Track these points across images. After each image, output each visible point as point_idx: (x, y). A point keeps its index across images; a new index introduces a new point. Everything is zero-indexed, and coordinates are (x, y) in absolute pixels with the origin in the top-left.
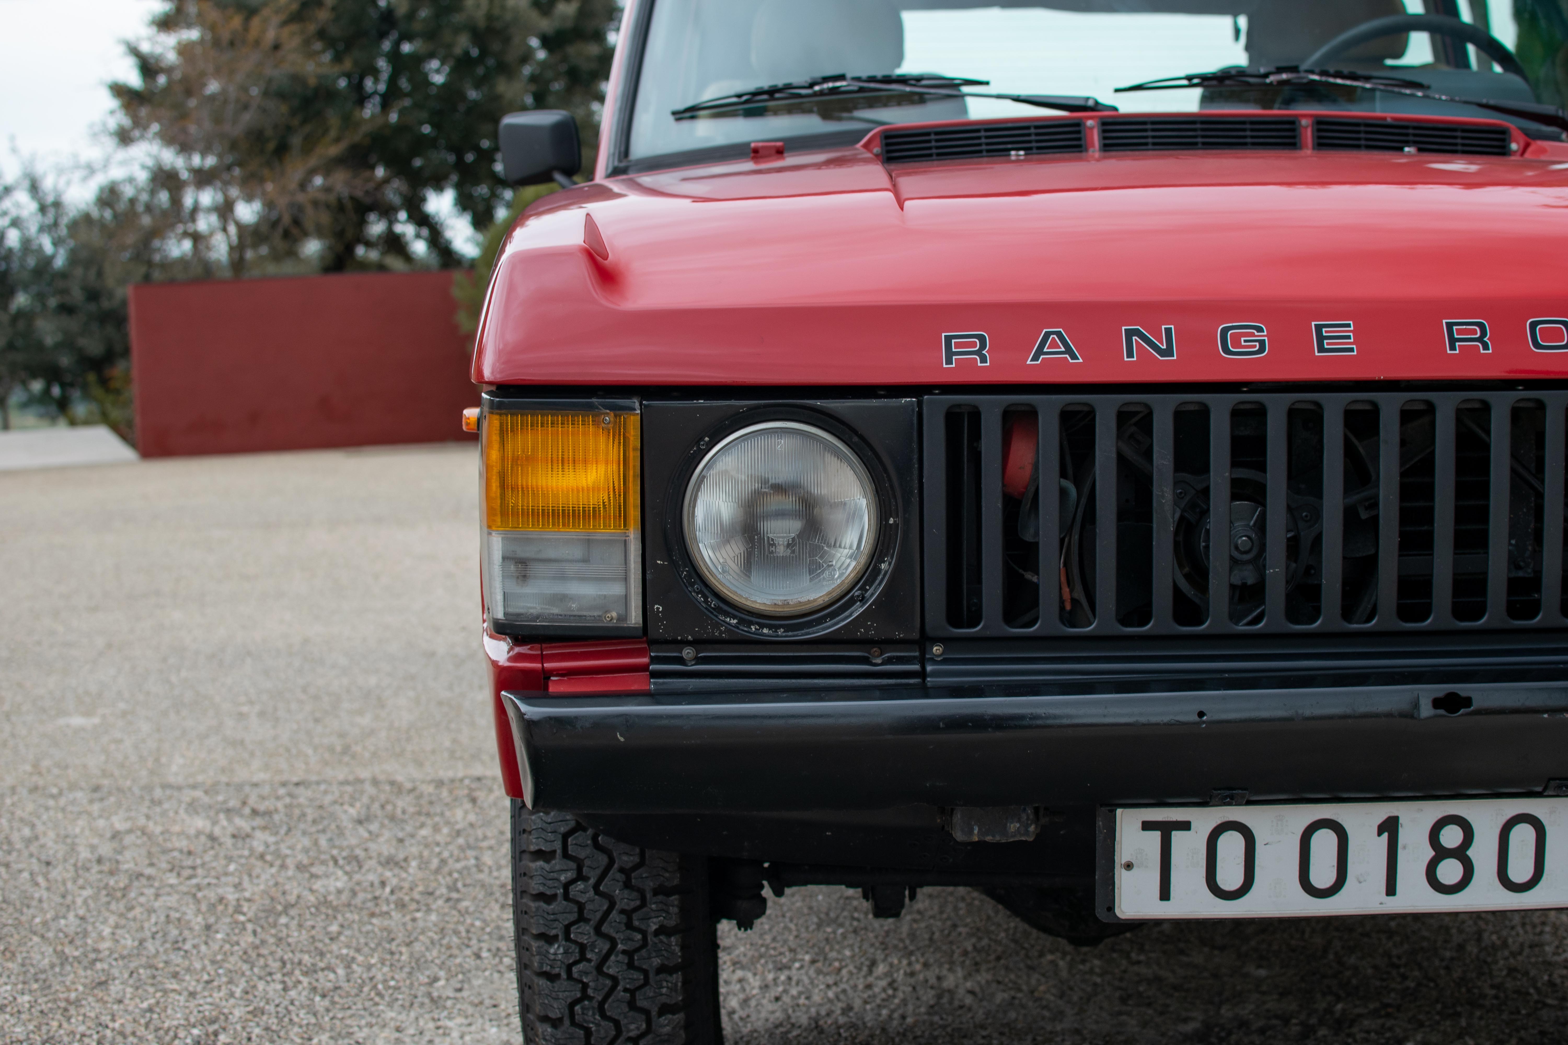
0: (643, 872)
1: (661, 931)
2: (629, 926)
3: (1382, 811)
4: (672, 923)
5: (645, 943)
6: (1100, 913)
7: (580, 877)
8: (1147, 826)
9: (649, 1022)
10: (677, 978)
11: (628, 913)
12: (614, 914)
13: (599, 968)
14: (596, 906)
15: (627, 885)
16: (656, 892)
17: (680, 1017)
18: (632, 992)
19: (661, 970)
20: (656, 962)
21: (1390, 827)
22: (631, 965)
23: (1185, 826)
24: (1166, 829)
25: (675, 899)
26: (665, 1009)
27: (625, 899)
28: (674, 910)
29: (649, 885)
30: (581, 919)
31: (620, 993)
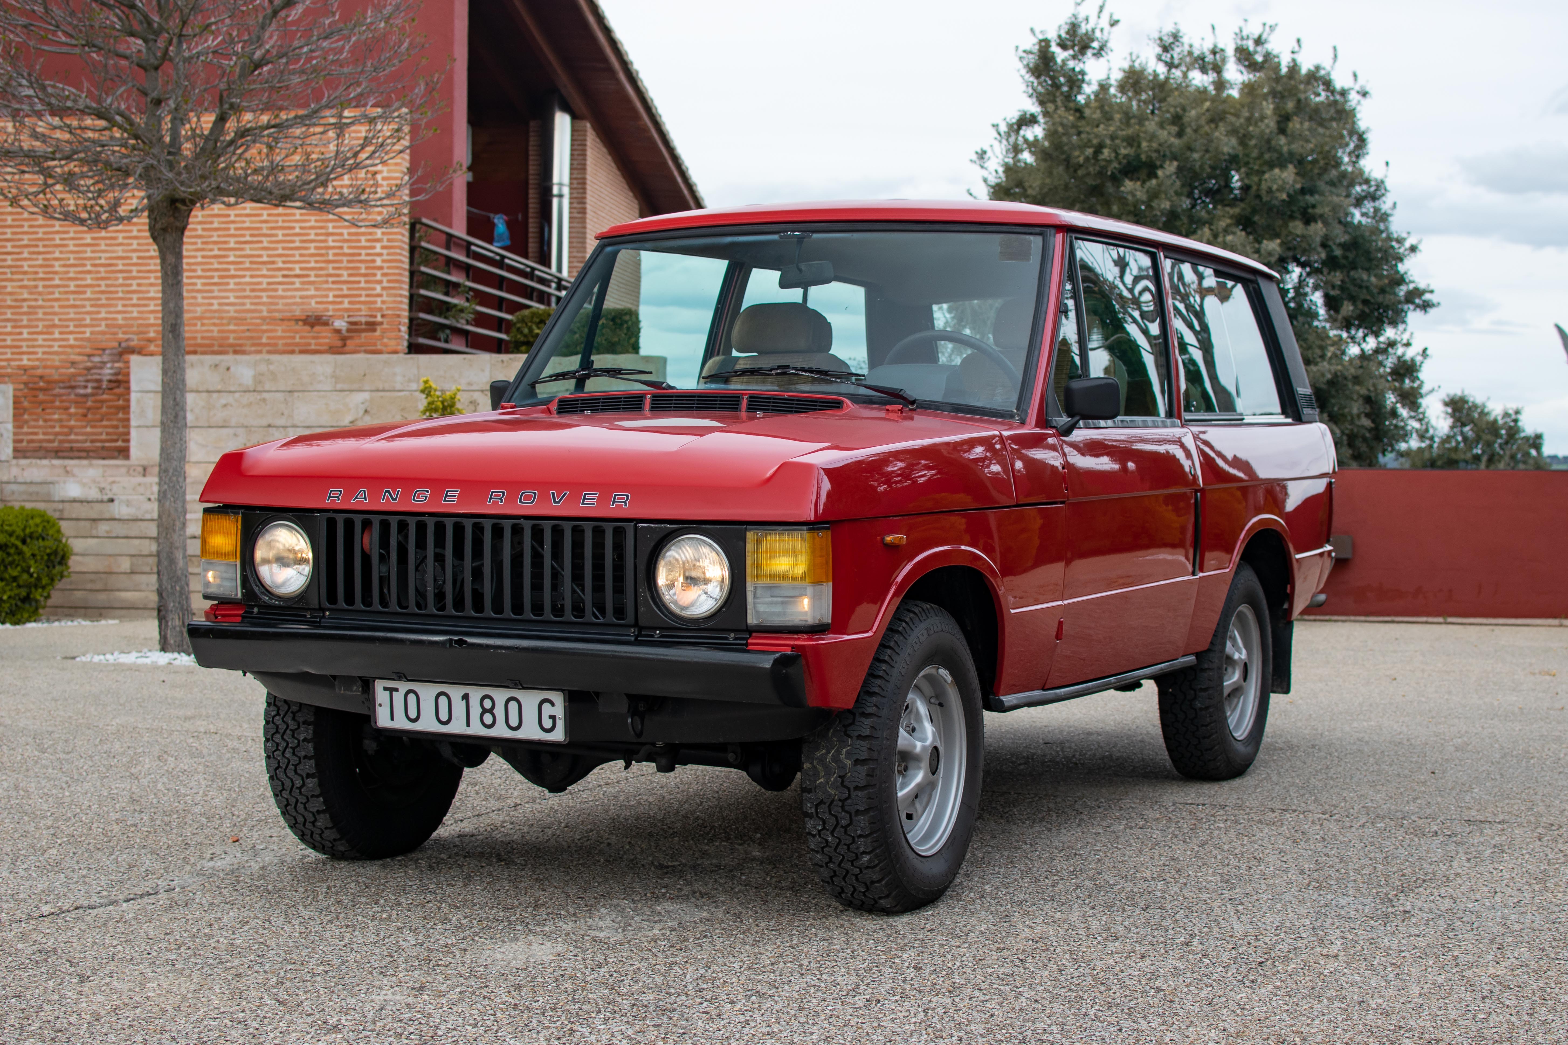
0: (299, 714)
1: (305, 740)
2: (293, 736)
3: (464, 690)
4: (309, 737)
5: (299, 745)
6: (373, 724)
7: (278, 714)
8: (385, 689)
9: (303, 780)
10: (312, 762)
11: (293, 731)
12: (288, 731)
13: (283, 753)
14: (283, 727)
15: (294, 719)
16: (304, 723)
17: (315, 780)
18: (296, 766)
19: (305, 757)
20: (303, 753)
21: (466, 697)
22: (294, 754)
23: (397, 690)
24: (392, 690)
25: (311, 727)
26: (309, 776)
27: (293, 725)
28: (311, 732)
29: (301, 720)
30: (277, 732)
31: (291, 767)
